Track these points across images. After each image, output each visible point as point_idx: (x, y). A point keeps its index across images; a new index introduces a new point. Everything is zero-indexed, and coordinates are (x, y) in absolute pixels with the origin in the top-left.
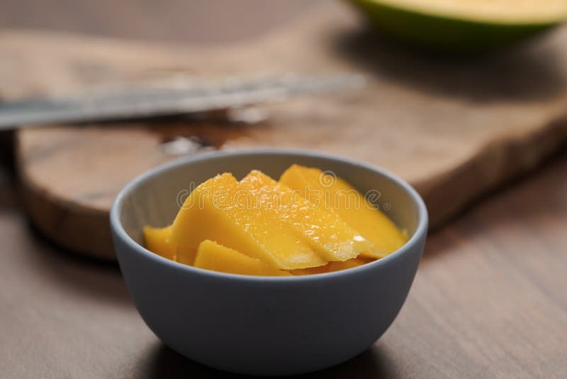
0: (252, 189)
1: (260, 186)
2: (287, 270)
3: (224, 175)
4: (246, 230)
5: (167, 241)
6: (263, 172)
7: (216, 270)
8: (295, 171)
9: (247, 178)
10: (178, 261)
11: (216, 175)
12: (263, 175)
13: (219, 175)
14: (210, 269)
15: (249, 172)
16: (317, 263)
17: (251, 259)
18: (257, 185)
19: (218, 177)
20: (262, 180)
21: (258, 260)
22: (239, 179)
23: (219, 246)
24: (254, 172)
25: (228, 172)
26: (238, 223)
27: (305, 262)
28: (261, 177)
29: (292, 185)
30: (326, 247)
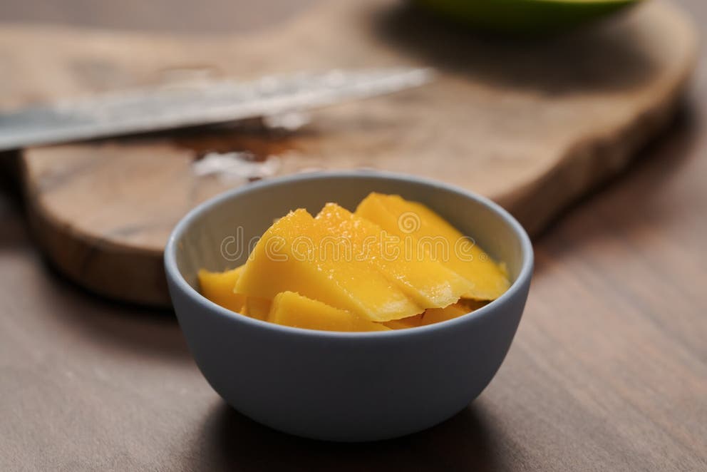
0: (330, 227)
1: (339, 222)
2: (381, 323)
3: (297, 210)
4: (331, 277)
5: (235, 291)
6: (339, 205)
7: (299, 326)
8: (374, 201)
9: (322, 213)
10: (248, 314)
11: (289, 212)
12: (340, 208)
13: (291, 212)
14: (293, 326)
15: (324, 206)
16: (413, 312)
17: (339, 311)
18: (334, 220)
19: (291, 214)
20: (340, 215)
21: (347, 311)
22: (314, 216)
23: (301, 297)
24: (330, 205)
25: (301, 208)
26: (319, 269)
27: (400, 311)
28: (338, 211)
29: (373, 217)
30: (422, 293)
